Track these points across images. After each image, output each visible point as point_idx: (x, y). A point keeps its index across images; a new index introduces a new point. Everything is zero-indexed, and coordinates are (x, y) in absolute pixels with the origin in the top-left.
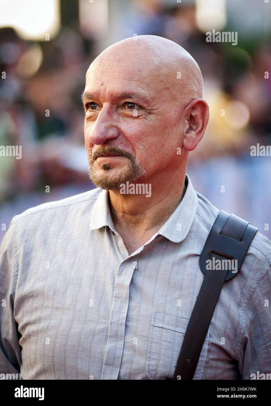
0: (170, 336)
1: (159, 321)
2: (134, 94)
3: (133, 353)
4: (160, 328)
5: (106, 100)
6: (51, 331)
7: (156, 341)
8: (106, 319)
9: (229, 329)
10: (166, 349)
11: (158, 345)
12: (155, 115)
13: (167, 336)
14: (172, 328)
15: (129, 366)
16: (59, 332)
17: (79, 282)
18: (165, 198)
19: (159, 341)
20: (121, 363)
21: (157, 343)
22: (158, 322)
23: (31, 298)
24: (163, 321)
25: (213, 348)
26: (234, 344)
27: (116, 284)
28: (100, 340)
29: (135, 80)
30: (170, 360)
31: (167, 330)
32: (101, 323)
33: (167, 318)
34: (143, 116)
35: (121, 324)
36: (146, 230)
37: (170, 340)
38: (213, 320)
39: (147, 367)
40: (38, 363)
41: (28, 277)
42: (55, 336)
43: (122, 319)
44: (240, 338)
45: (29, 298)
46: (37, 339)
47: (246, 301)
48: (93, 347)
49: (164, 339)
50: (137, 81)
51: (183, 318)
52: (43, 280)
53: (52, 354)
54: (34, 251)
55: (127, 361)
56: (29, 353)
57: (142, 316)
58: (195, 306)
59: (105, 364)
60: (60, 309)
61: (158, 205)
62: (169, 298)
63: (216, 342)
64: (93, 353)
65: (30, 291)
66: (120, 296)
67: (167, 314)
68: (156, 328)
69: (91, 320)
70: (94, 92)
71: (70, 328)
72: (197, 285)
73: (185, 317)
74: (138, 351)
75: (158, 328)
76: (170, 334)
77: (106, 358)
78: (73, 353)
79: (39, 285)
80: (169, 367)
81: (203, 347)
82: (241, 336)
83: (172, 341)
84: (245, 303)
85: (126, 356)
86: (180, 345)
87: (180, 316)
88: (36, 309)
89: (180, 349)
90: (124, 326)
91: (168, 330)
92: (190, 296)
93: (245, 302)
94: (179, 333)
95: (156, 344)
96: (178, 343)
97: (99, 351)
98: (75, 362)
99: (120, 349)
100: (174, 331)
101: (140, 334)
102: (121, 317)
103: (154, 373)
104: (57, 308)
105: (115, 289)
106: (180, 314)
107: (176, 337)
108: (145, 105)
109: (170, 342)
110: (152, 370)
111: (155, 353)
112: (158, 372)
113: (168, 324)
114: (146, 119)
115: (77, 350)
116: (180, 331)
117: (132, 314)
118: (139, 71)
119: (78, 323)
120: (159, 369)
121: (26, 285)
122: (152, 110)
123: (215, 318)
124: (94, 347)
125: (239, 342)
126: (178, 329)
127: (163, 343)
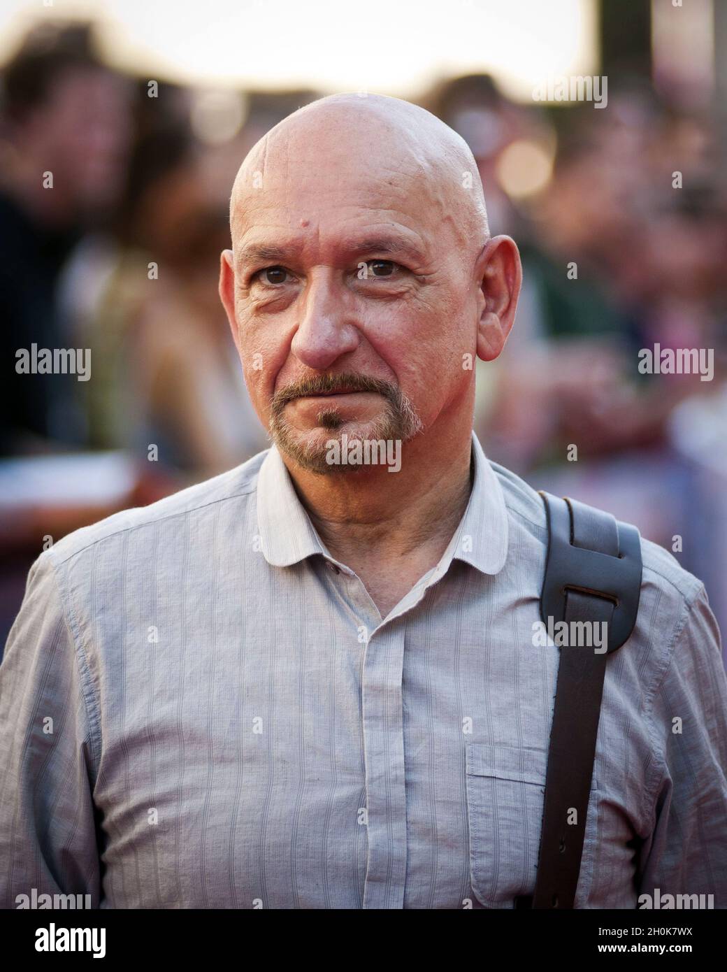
0: (512, 794)
1: (481, 762)
2: (389, 240)
3: (431, 846)
4: (487, 779)
5: (322, 261)
6: (216, 816)
7: (484, 810)
8: (351, 774)
9: (633, 765)
10: (508, 827)
11: (490, 820)
12: (435, 285)
13: (507, 796)
14: (514, 775)
15: (426, 879)
16: (239, 817)
17: (267, 692)
18: (441, 476)
19: (491, 809)
20: (407, 874)
21: (487, 816)
22: (481, 765)
23: (147, 741)
24: (491, 762)
25: (607, 815)
26: (643, 799)
27: (366, 687)
28: (344, 824)
29: (386, 206)
30: (521, 852)
31: (504, 782)
32: (342, 784)
33: (499, 754)
34: (411, 291)
35: (396, 780)
36: (403, 554)
37: (513, 803)
38: (600, 747)
39: (472, 875)
40: (184, 896)
41: (129, 693)
42: (229, 826)
43: (395, 768)
44: (655, 784)
45: (141, 742)
46: (177, 840)
47: (649, 695)
48: (328, 842)
49: (501, 803)
50: (391, 208)
51: (535, 749)
52: (171, 698)
53: (226, 871)
54: (128, 632)
55: (420, 868)
56: (153, 876)
57: (441, 756)
58: (554, 718)
59: (369, 880)
60: (232, 761)
61: (428, 495)
62: (493, 706)
63: (611, 797)
64: (331, 858)
65: (141, 727)
66: (380, 714)
67: (496, 743)
68: (478, 779)
69: (316, 779)
70: (287, 242)
71: (266, 803)
72: (548, 669)
73: (536, 746)
74: (444, 841)
75: (482, 779)
76: (512, 791)
77: (371, 865)
78: (281, 864)
79: (163, 712)
80: (522, 870)
81: (589, 812)
82: (656, 778)
83: (519, 805)
84: (650, 701)
85: (415, 855)
86: (540, 814)
87: (528, 746)
88: (165, 767)
89: (539, 822)
90: (401, 783)
91: (508, 782)
92: (538, 697)
93: (649, 698)
94: (531, 786)
95: (484, 819)
96: (533, 809)
97: (346, 851)
98: (290, 885)
99: (399, 840)
100: (520, 782)
101: (442, 799)
102: (391, 764)
103: (488, 886)
104: (222, 760)
105: (363, 698)
106: (527, 741)
107: (527, 797)
108: (414, 264)
109: (516, 809)
110: (485, 881)
111: (486, 840)
112: (499, 884)
113: (504, 768)
114: (418, 299)
115: (289, 854)
116: (534, 781)
117: (415, 754)
118: (391, 184)
119: (284, 790)
120: (500, 875)
121: (127, 714)
122: (428, 274)
123: (603, 742)
124: (332, 842)
125: (651, 793)
126: (527, 777)
127: (502, 813)
